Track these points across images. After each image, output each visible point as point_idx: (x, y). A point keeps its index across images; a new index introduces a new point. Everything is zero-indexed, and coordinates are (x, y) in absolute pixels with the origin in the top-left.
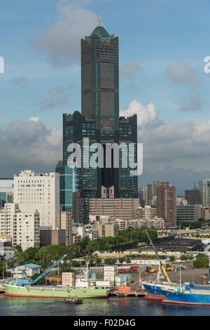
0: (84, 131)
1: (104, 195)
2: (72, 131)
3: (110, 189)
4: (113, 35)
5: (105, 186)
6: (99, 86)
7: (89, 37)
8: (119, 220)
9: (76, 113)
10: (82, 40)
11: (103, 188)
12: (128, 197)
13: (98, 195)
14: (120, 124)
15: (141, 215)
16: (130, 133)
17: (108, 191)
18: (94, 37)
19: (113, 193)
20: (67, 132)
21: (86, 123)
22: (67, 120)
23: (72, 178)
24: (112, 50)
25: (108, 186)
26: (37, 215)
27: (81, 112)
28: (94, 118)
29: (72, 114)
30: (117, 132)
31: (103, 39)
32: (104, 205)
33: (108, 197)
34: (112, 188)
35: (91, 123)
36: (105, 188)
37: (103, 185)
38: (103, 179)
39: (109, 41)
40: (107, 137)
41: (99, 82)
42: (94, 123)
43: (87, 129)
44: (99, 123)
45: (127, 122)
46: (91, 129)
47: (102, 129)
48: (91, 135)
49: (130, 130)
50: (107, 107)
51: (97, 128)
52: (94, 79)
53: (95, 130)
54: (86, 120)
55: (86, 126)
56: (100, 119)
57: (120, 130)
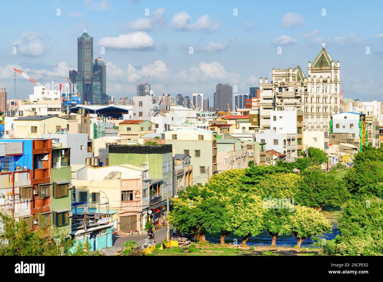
0: (77, 78)
3: (89, 102)
4: (91, 36)
6: (84, 59)
11: (85, 102)
14: (94, 75)
16: (98, 79)
17: (88, 104)
21: (78, 74)
22: (71, 73)
24: (90, 43)
25: (87, 101)
27: (77, 70)
28: (81, 73)
29: (72, 71)
30: (92, 78)
35: (80, 74)
38: (85, 99)
39: (89, 39)
40: (88, 80)
41: (84, 57)
42: (82, 74)
43: (78, 77)
44: (84, 75)
45: (97, 74)
46: (80, 77)
47: (85, 77)
48: (80, 80)
49: (98, 77)
50: (88, 68)
51: (83, 77)
52: (82, 56)
53: (82, 77)
54: (78, 73)
55: (78, 76)
56: (84, 73)
57: (94, 77)
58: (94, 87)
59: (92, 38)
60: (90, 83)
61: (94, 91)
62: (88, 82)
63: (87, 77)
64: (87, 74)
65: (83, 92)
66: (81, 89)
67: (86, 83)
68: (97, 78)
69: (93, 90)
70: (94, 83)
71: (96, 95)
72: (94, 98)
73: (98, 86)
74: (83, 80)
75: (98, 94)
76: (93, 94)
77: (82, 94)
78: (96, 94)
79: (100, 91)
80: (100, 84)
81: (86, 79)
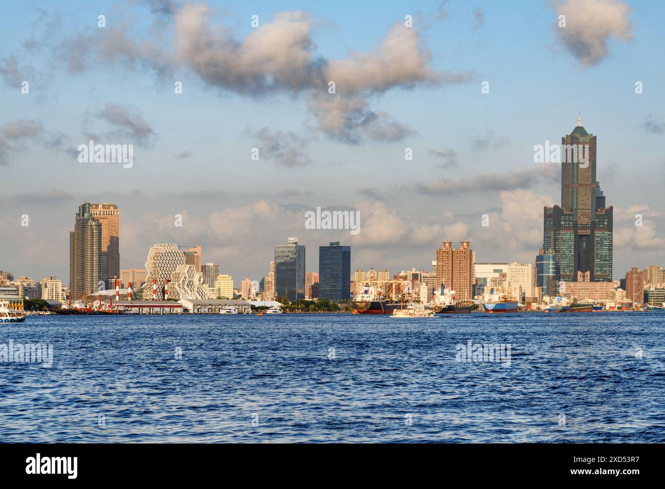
0: (563, 223)
2: (552, 223)
3: (586, 273)
4: (592, 134)
5: (581, 271)
6: (577, 181)
7: (570, 136)
9: (556, 207)
10: (563, 138)
11: (579, 273)
12: (603, 281)
13: (575, 279)
14: (596, 215)
16: (606, 223)
17: (584, 276)
19: (589, 277)
20: (547, 223)
21: (565, 215)
22: (548, 213)
23: (549, 264)
25: (583, 271)
26: (521, 288)
27: (560, 206)
28: (572, 211)
29: (552, 208)
30: (593, 223)
32: (580, 288)
33: (584, 280)
34: (588, 273)
35: (569, 215)
36: (581, 273)
37: (579, 270)
38: (579, 266)
40: (584, 227)
41: (577, 178)
42: (572, 215)
43: (565, 221)
44: (577, 216)
45: (604, 213)
46: (569, 221)
47: (579, 221)
48: (569, 226)
49: (606, 220)
50: (585, 201)
51: (575, 220)
52: (573, 176)
53: (573, 221)
54: (565, 212)
55: (565, 218)
56: (577, 212)
57: (597, 220)
58: (597, 241)
59: (595, 138)
60: (588, 232)
61: (597, 250)
62: (585, 231)
63: (584, 220)
64: (584, 215)
65: (574, 253)
66: (570, 247)
67: (580, 232)
68: (604, 221)
69: (596, 248)
70: (598, 233)
71: (601, 260)
72: (597, 264)
73: (605, 239)
74: (575, 227)
75: (605, 256)
76: (595, 256)
77: (572, 255)
78: (601, 256)
79: (609, 249)
80: (609, 234)
81: (582, 225)
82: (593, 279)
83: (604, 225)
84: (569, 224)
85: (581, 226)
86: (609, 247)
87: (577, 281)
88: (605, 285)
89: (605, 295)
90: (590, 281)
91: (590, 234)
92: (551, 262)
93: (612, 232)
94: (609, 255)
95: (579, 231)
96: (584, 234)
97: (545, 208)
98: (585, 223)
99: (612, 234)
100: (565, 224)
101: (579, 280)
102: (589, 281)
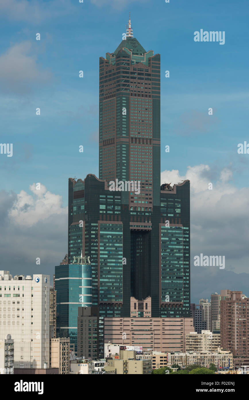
0: (102, 207)
1: (134, 311)
2: (83, 207)
3: (145, 301)
4: (151, 51)
5: (136, 298)
6: (128, 133)
7: (113, 54)
8: (157, 354)
9: (90, 178)
10: (102, 61)
11: (133, 301)
12: (174, 316)
13: (126, 313)
14: (162, 196)
15: (195, 345)
16: (178, 211)
17: (141, 306)
18: (120, 55)
19: (149, 309)
20: (75, 209)
21: (107, 193)
22: (76, 189)
23: (80, 282)
24: (149, 75)
25: (140, 297)
27: (97, 176)
29: (83, 180)
30: (156, 209)
31: (134, 58)
32: (135, 328)
33: (141, 315)
34: (148, 301)
35: (114, 194)
36: (136, 301)
37: (132, 295)
38: (132, 288)
39: (144, 61)
40: (140, 217)
41: (129, 128)
42: (119, 194)
43: (107, 204)
45: (175, 192)
46: (114, 204)
47: (131, 205)
48: (114, 214)
49: (179, 206)
51: (124, 203)
52: (120, 123)
53: (121, 205)
54: (106, 188)
55: (106, 198)
57: (162, 205)
58: (164, 242)
59: (157, 58)
60: (147, 225)
61: (164, 258)
62: (143, 224)
63: (140, 204)
66: (118, 251)
67: (135, 225)
68: (175, 207)
69: (162, 254)
70: (165, 229)
71: (171, 277)
72: (165, 285)
73: (177, 240)
74: (125, 215)
75: (179, 270)
77: (120, 268)
78: (172, 269)
79: (185, 257)
80: (185, 230)
81: (137, 212)
82: (156, 312)
83: (174, 213)
84: (114, 210)
85: (135, 213)
86: (185, 253)
87: (129, 316)
88: (179, 323)
89: (179, 341)
90: (153, 316)
91: (150, 229)
92: (84, 278)
93: (189, 227)
94: (184, 268)
95: (131, 223)
96: (140, 228)
97: (71, 182)
98: (143, 210)
99: (189, 230)
100: (106, 210)
101: (132, 315)
102: (150, 315)
